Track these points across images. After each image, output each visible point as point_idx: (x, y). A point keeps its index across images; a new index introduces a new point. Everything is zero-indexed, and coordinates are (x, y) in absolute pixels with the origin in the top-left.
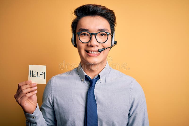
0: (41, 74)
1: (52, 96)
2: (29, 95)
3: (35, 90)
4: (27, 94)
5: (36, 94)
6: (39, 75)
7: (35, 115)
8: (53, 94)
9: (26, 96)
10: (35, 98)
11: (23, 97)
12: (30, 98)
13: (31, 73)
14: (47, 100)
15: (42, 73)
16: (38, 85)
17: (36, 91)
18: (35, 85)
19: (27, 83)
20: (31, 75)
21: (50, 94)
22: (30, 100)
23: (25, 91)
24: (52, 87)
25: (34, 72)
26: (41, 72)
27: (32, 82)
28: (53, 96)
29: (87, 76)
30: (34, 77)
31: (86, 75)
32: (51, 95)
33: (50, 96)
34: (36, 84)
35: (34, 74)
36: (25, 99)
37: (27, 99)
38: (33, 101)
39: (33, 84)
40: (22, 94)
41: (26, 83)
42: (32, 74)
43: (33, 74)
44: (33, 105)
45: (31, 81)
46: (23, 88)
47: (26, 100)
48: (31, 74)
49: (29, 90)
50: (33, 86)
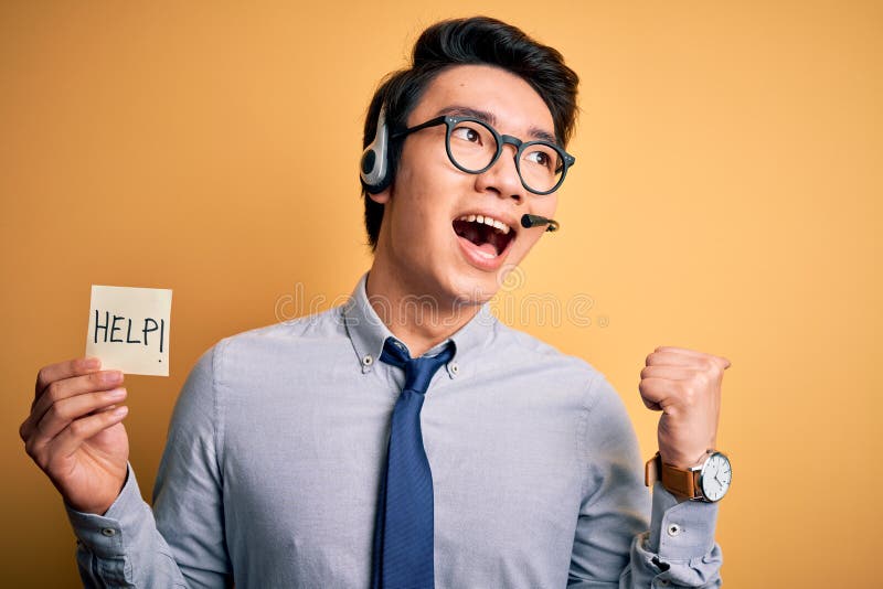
0: (145, 331)
1: (216, 430)
2: (87, 427)
3: (118, 404)
4: (78, 424)
5: (123, 421)
6: (137, 334)
7: (119, 519)
8: (221, 418)
9: (73, 432)
10: (118, 439)
11: (61, 436)
12: (94, 439)
13: (102, 322)
14: (192, 445)
15: (151, 325)
16: (131, 381)
17: (123, 411)
18: (115, 377)
19: (78, 369)
20: (101, 332)
21: (209, 418)
22: (93, 451)
23: (66, 408)
24: (219, 388)
25: (115, 319)
26: (147, 320)
27: (105, 366)
28: (221, 427)
29: (394, 340)
30: (112, 341)
31: (390, 338)
32: (210, 425)
33: (209, 430)
34: (122, 377)
35: (113, 329)
36: (71, 444)
37: (81, 447)
38: (110, 453)
39: (110, 373)
40: (57, 422)
41: (72, 368)
42: (106, 328)
43: (110, 327)
44: (106, 474)
45: (95, 361)
46: (60, 391)
47: (73, 449)
48: (97, 327)
49: (87, 402)
50: (105, 382)
